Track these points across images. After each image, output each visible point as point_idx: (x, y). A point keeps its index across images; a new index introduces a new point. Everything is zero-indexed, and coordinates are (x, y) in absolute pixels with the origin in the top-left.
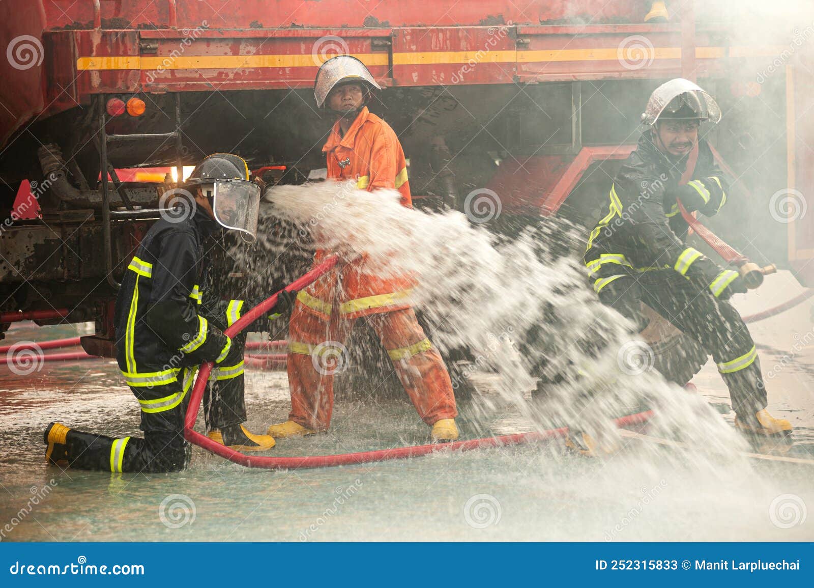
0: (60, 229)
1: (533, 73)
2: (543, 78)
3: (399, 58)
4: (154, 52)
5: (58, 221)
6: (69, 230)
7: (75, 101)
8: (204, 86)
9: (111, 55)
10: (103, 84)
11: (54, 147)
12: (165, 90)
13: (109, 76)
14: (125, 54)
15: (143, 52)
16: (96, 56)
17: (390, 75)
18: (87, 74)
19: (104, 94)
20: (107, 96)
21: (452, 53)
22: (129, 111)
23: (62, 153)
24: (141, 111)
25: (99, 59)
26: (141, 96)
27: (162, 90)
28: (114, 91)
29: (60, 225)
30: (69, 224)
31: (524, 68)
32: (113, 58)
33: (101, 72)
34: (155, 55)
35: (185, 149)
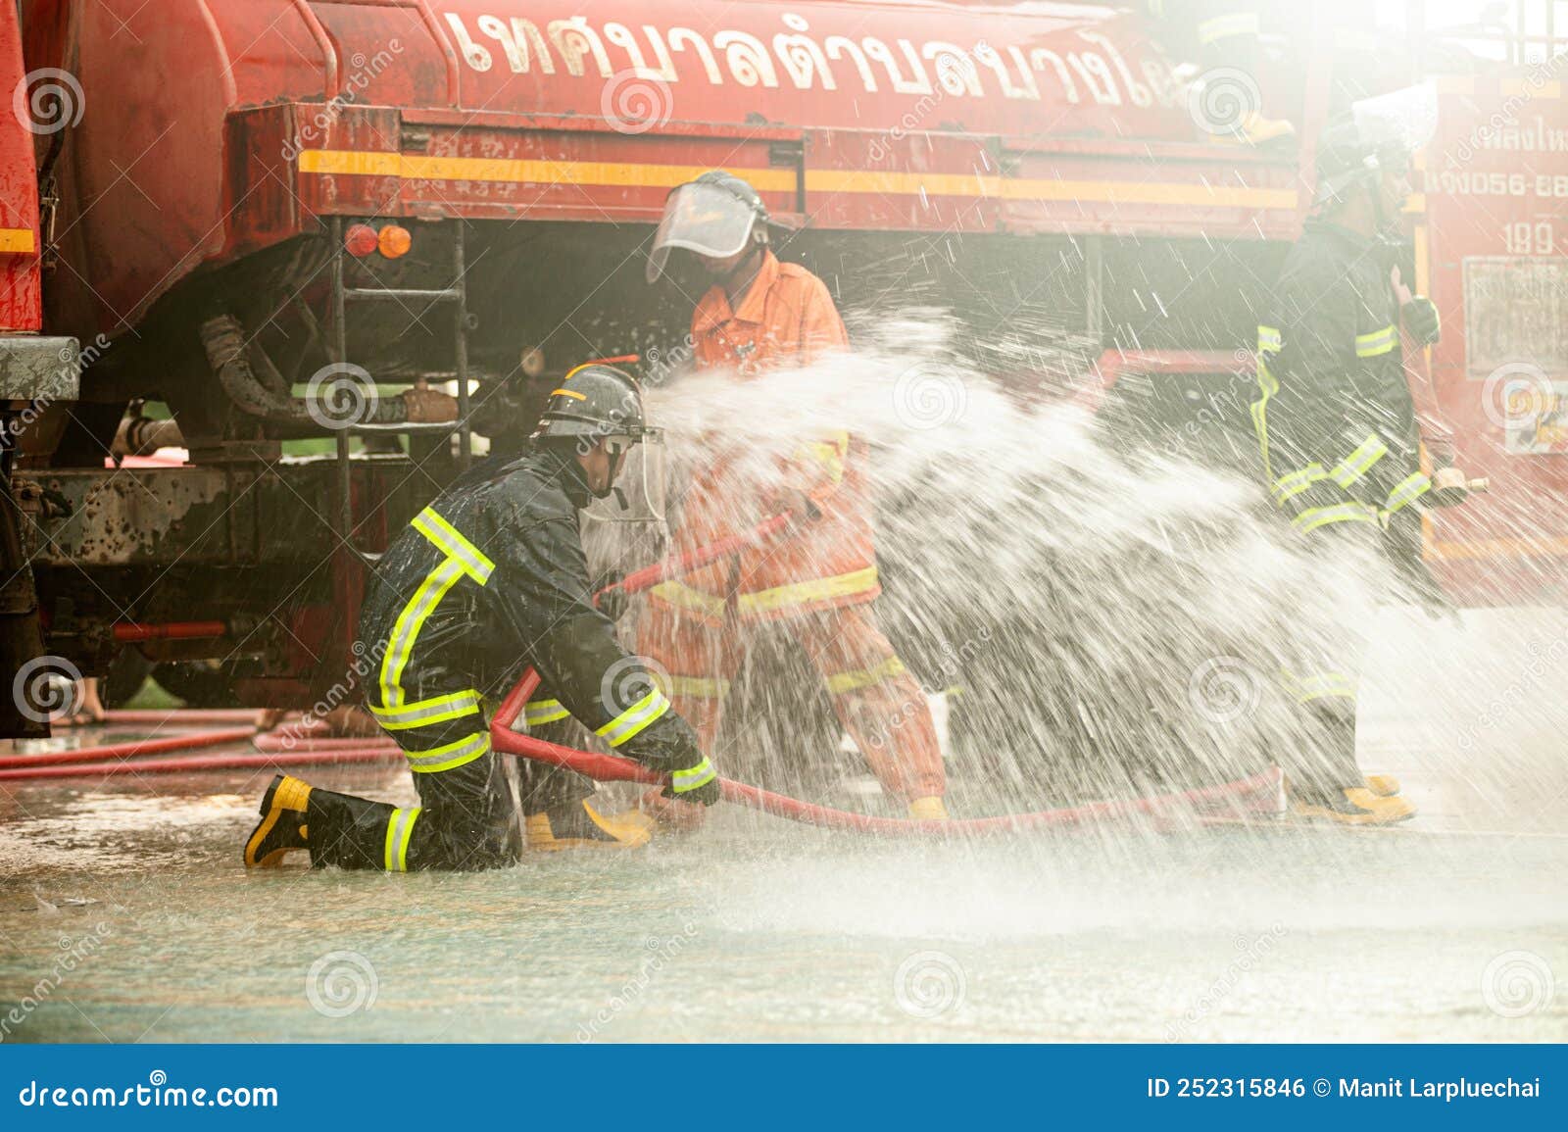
0: (223, 474)
1: (1026, 218)
2: (1042, 225)
3: (817, 180)
4: (421, 147)
5: (222, 459)
6: (240, 476)
7: (294, 224)
8: (504, 212)
9: (353, 148)
10: (340, 199)
11: (231, 321)
12: (441, 215)
13: (352, 185)
14: (377, 148)
15: (407, 146)
16: (329, 149)
17: (800, 208)
18: (312, 179)
19: (342, 216)
20: (346, 220)
21: (899, 176)
22: (382, 248)
23: (243, 332)
24: (403, 248)
25: (334, 154)
26: (403, 222)
27: (434, 214)
28: (359, 211)
29: (224, 467)
30: (240, 466)
31: (1011, 209)
32: (356, 154)
33: (338, 177)
34: (422, 153)
35: (472, 319)
